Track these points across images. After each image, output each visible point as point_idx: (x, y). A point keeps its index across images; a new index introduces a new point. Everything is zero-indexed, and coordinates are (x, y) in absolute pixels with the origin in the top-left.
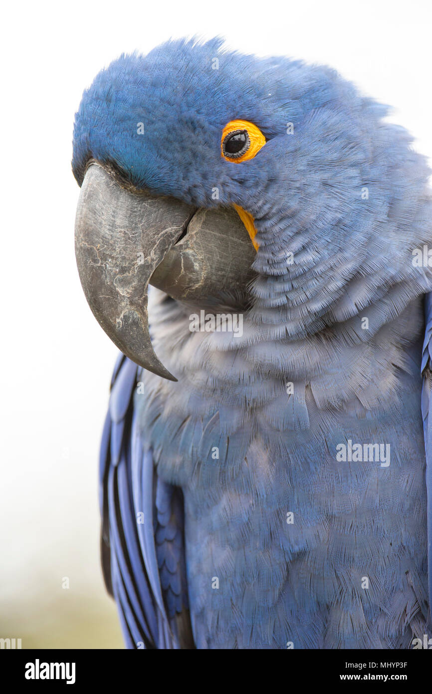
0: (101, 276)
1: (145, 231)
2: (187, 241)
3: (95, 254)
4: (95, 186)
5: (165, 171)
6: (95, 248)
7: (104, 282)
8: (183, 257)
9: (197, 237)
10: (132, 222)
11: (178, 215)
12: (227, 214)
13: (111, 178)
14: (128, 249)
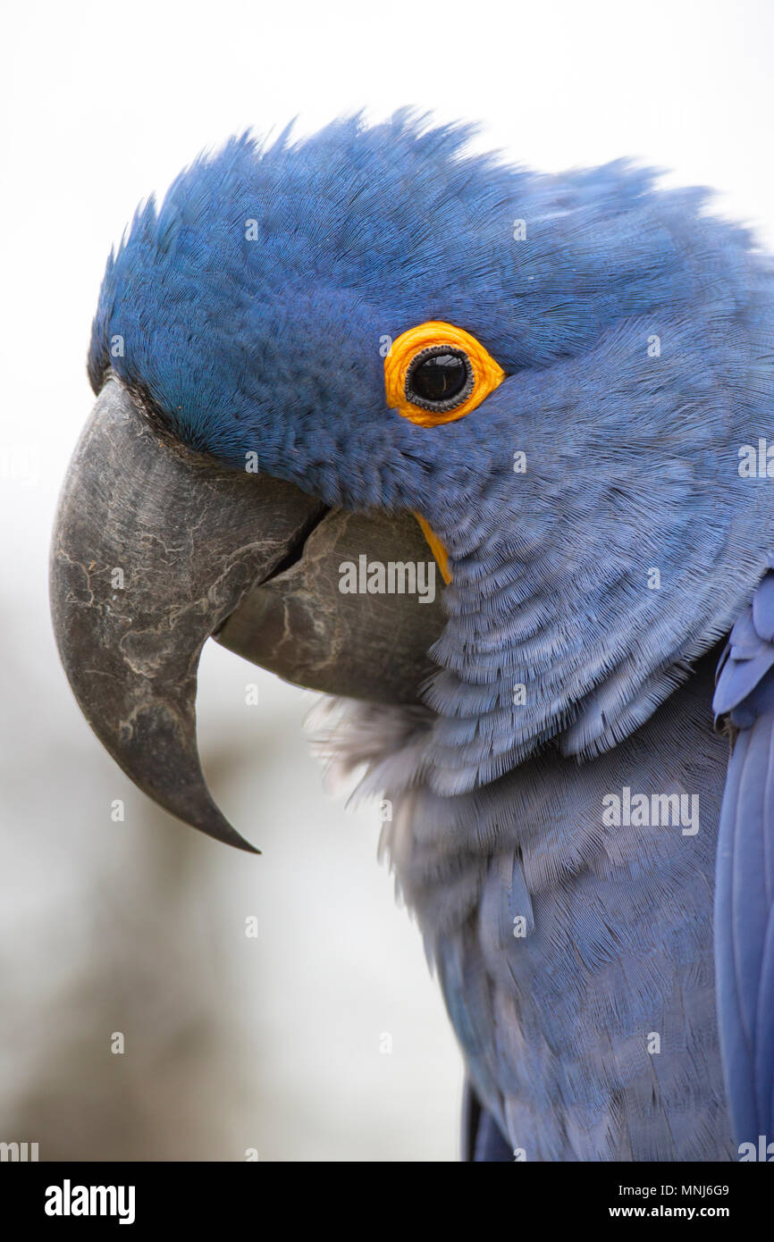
0: (91, 630)
1: (199, 543)
2: (300, 574)
3: (82, 581)
4: (104, 430)
5: (250, 424)
6: (84, 568)
7: (98, 642)
8: (289, 607)
9: (322, 568)
10: (175, 521)
11: (280, 516)
12: (397, 526)
13: (142, 419)
14: (159, 578)
